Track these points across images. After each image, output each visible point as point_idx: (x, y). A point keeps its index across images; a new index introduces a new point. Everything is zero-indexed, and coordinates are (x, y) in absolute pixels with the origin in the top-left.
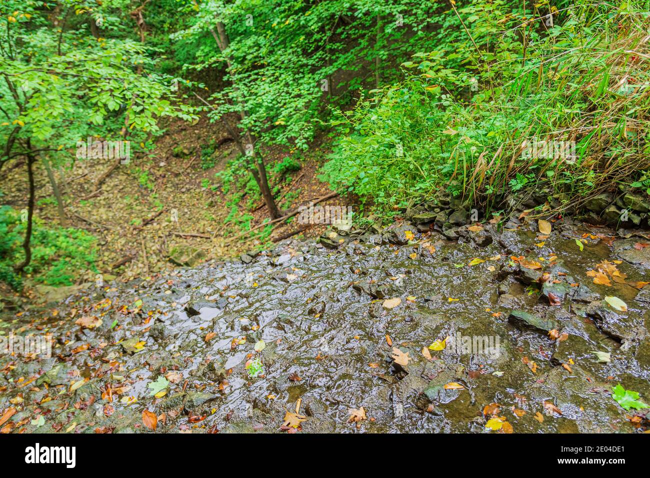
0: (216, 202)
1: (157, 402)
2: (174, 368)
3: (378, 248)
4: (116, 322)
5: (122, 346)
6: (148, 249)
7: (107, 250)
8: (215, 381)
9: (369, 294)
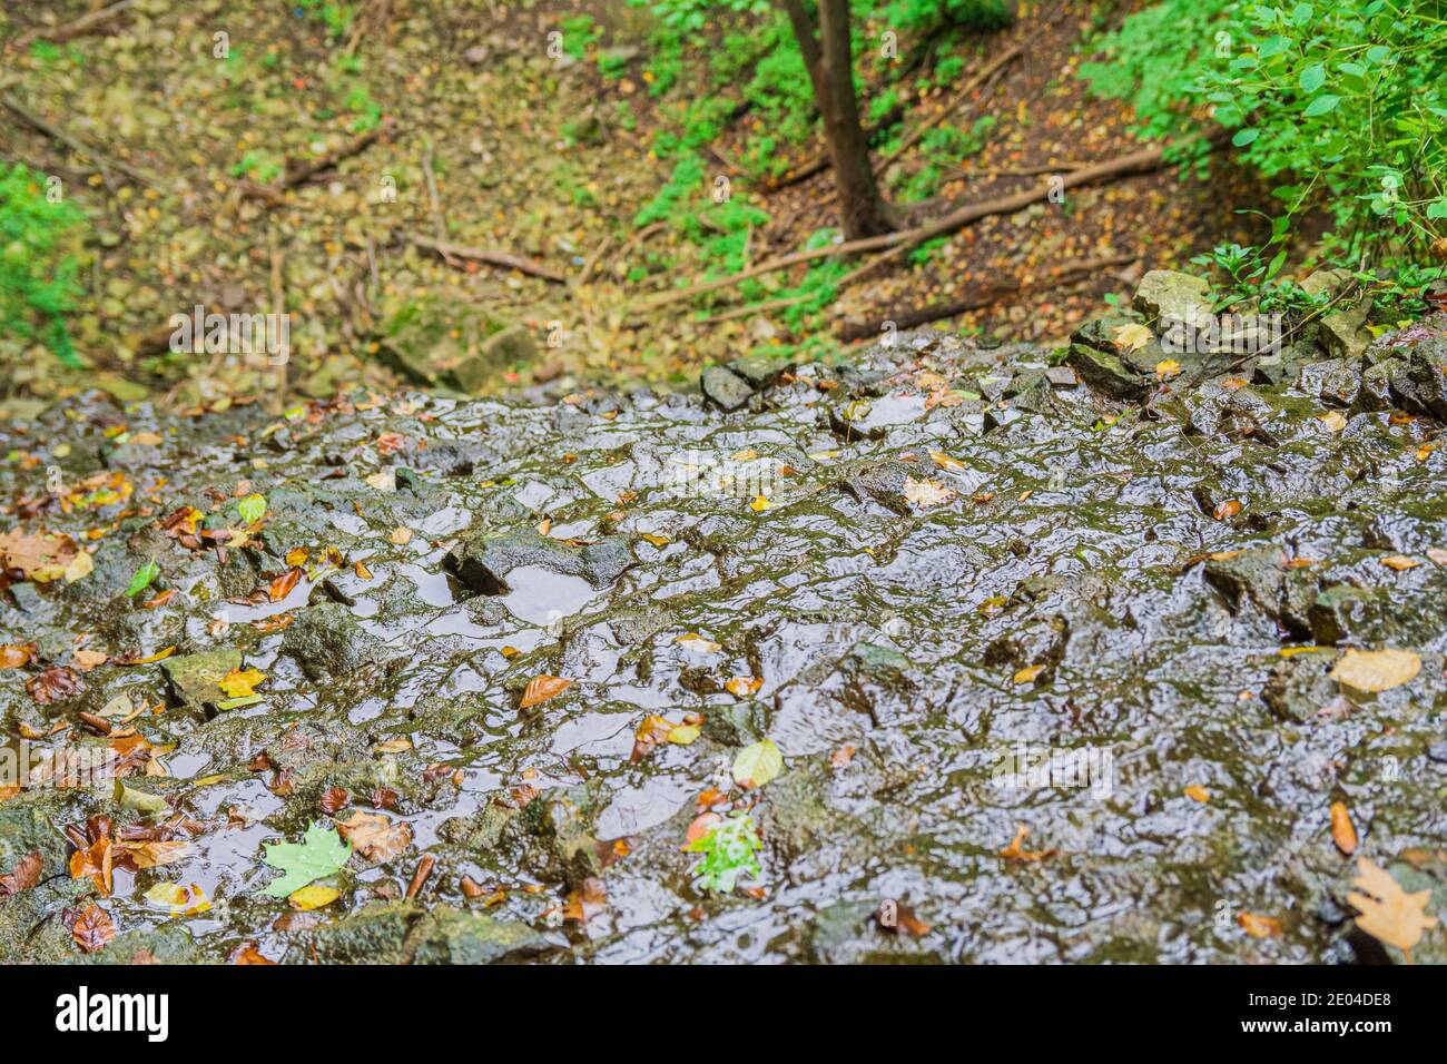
0: (611, 128)
1: (295, 926)
2: (378, 799)
3: (1334, 421)
4: (149, 571)
5: (165, 673)
6: (296, 292)
7: (124, 271)
8: (547, 880)
9: (1271, 616)
